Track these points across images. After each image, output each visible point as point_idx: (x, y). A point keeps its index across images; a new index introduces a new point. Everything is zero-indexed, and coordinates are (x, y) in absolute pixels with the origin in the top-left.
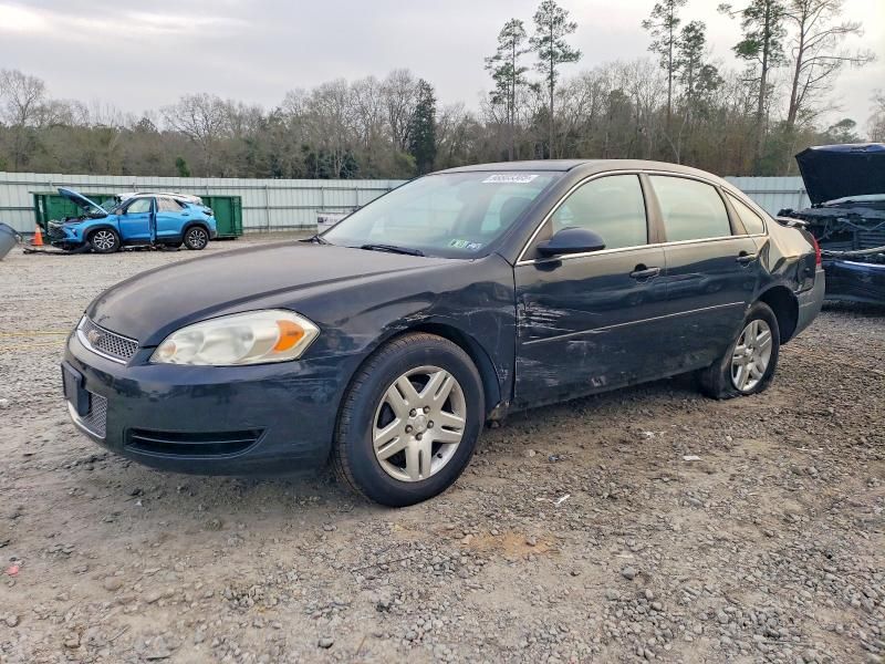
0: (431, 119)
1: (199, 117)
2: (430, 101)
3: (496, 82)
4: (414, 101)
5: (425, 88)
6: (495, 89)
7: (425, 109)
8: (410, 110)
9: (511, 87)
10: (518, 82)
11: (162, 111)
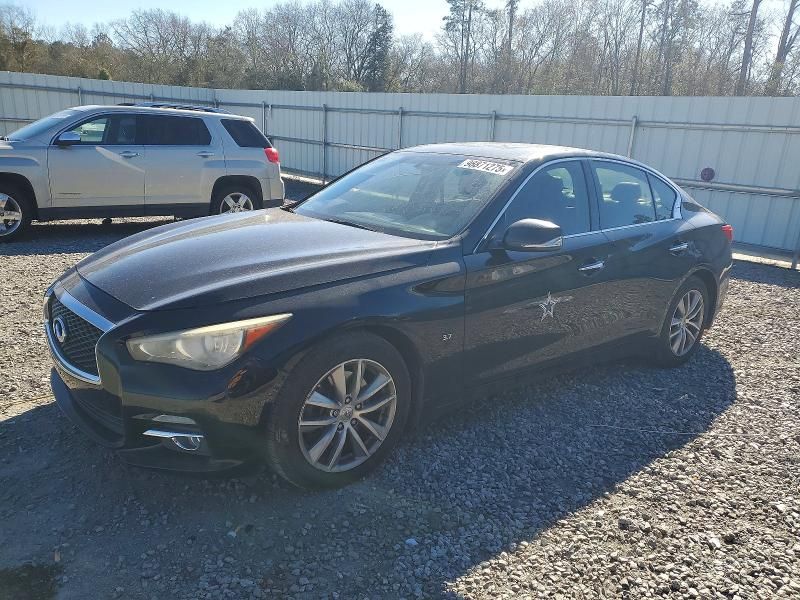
0: (385, 49)
2: (386, 28)
3: (450, 5)
4: (370, 28)
5: (382, 14)
6: (448, 13)
7: (381, 36)
8: (365, 36)
9: (467, 14)
10: (476, 8)
11: (112, 25)
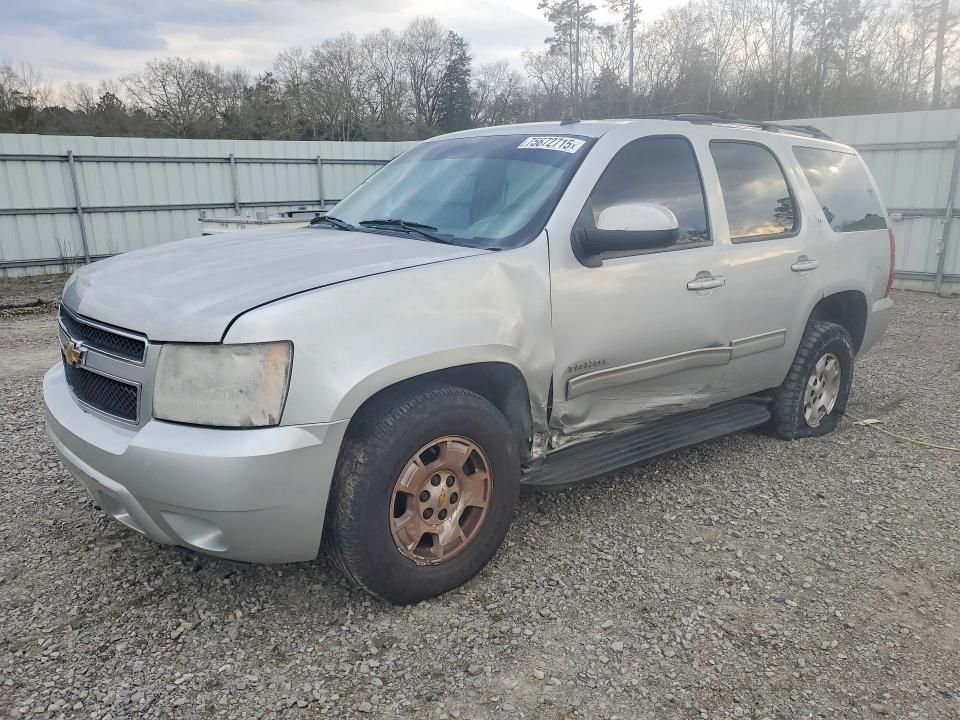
0: (464, 84)
1: (172, 89)
2: (464, 60)
3: (554, 24)
4: (442, 61)
5: (456, 43)
6: (552, 34)
7: (457, 71)
8: (438, 72)
9: (574, 32)
10: (584, 26)
11: (123, 81)
